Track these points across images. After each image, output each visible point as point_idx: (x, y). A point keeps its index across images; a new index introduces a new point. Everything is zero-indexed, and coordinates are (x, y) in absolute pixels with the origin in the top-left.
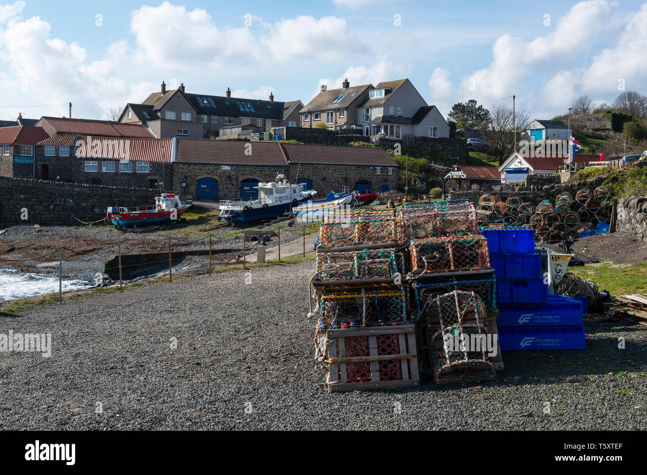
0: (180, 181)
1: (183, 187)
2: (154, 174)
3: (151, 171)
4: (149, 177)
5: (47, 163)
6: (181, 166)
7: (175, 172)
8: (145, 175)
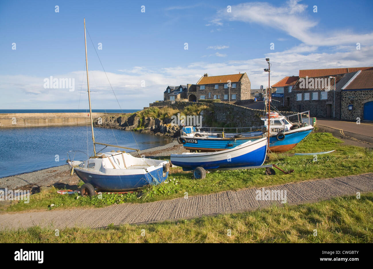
0: (348, 105)
1: (350, 110)
2: (330, 100)
3: (328, 98)
4: (327, 103)
5: (289, 97)
6: (348, 92)
7: (343, 98)
8: (325, 101)
